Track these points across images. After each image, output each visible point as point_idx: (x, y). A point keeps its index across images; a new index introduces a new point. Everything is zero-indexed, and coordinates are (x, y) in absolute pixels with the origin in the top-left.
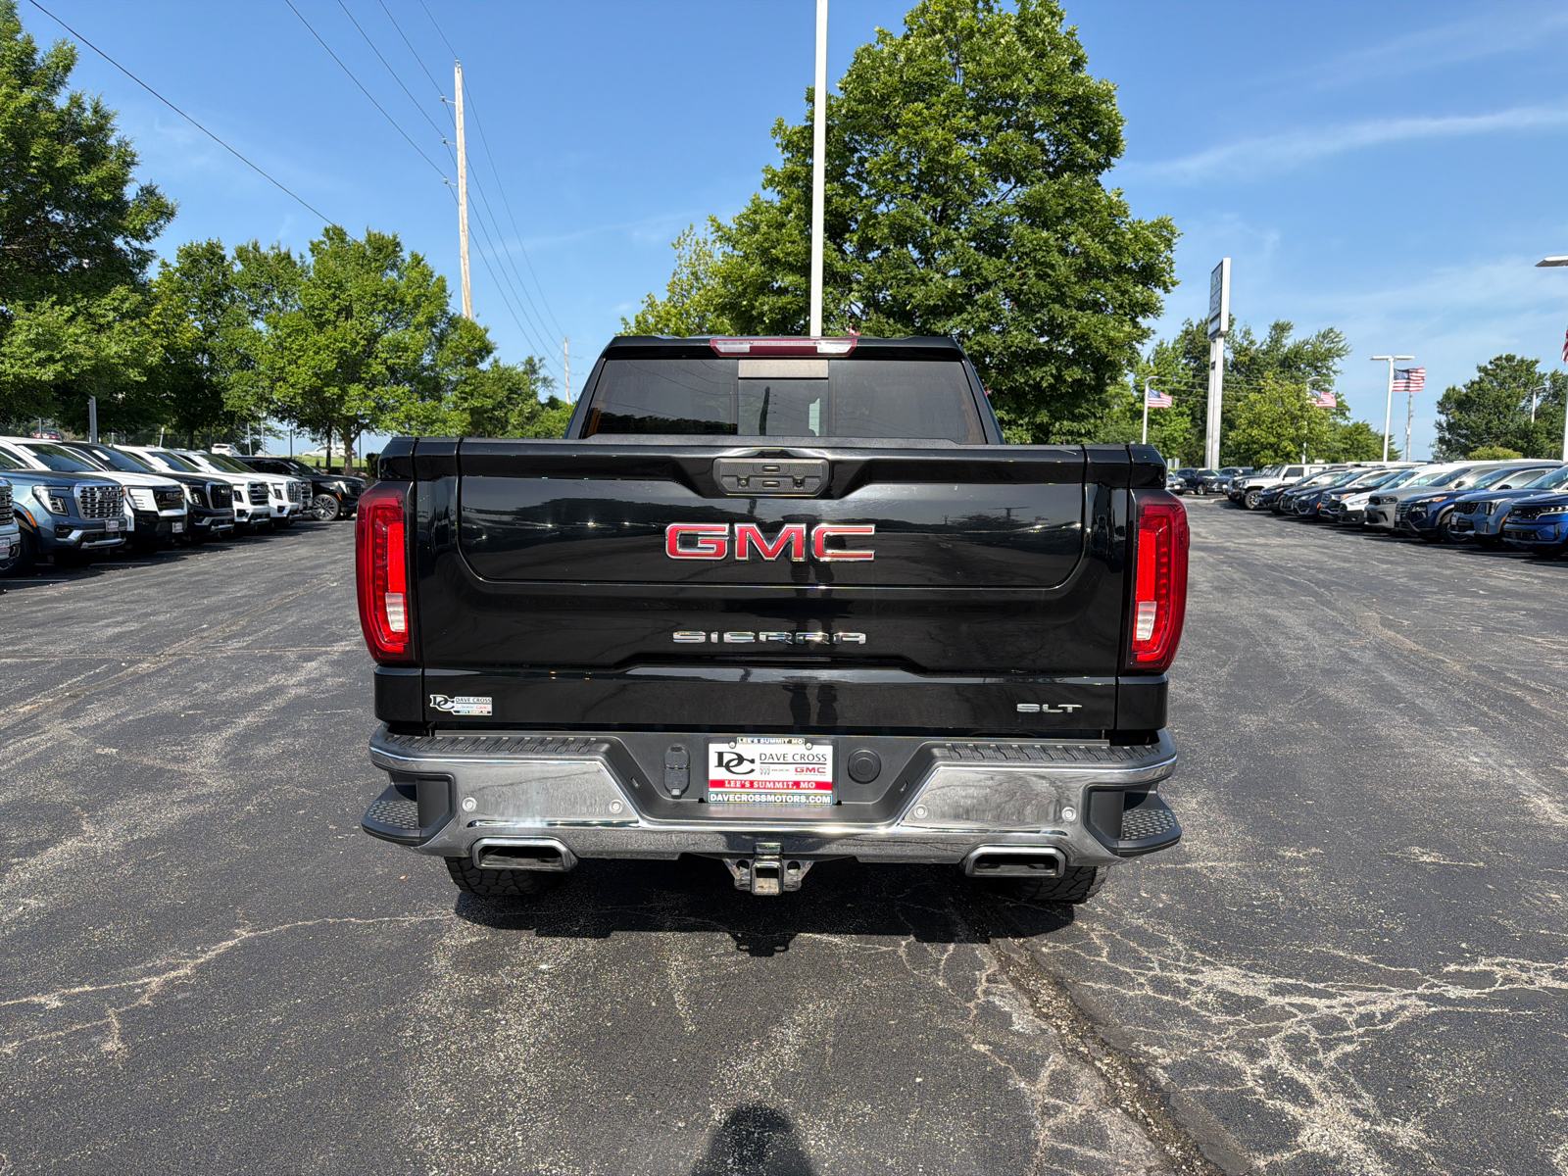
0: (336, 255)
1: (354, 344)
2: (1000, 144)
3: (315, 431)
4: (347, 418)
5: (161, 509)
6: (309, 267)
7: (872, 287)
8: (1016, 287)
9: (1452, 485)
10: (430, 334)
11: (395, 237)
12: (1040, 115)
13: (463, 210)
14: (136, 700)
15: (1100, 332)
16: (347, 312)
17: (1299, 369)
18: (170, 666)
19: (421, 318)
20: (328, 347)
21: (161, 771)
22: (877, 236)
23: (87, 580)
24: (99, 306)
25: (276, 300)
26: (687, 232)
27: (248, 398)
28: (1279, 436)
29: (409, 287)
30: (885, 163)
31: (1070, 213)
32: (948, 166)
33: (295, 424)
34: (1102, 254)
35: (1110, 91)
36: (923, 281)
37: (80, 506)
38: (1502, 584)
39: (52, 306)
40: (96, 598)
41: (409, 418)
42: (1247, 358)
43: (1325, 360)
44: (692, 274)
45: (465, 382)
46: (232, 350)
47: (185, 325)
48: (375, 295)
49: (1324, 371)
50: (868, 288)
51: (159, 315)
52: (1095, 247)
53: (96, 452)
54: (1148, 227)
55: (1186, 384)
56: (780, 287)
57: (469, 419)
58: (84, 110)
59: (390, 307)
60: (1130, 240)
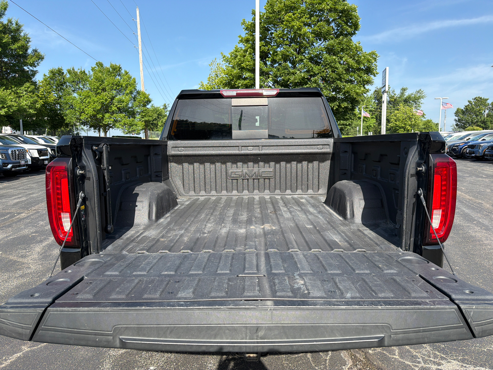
0: (100, 71)
1: (106, 100)
2: (318, 27)
3: (95, 129)
4: (105, 125)
5: (40, 156)
6: (91, 75)
7: (276, 76)
8: (325, 75)
9: (465, 139)
10: (131, 96)
11: (120, 66)
12: (332, 16)
13: (141, 56)
14: (16, 229)
15: (353, 90)
16: (104, 90)
17: (410, 103)
18: (32, 215)
19: (128, 91)
20: (98, 101)
21: (15, 262)
22: (277, 58)
23: (14, 181)
24: (20, 90)
25: (81, 86)
26: (214, 61)
27: (73, 118)
28: (405, 124)
29: (124, 81)
30: (280, 34)
31: (342, 50)
32: (301, 35)
33: (89, 127)
34: (354, 64)
35: (355, 8)
36: (293, 74)
37: (11, 156)
38: (489, 173)
39: (4, 91)
40: (14, 188)
41: (125, 124)
42: (394, 99)
43: (418, 99)
44: (216, 75)
45: (143, 112)
46: (67, 103)
47: (51, 95)
48: (113, 84)
49: (418, 103)
50: (275, 77)
51: (42, 92)
52: (351, 61)
53: (19, 138)
54: (368, 54)
55: (374, 108)
56: (244, 77)
57: (144, 124)
58: (13, 24)
59: (118, 88)
60: (363, 59)
